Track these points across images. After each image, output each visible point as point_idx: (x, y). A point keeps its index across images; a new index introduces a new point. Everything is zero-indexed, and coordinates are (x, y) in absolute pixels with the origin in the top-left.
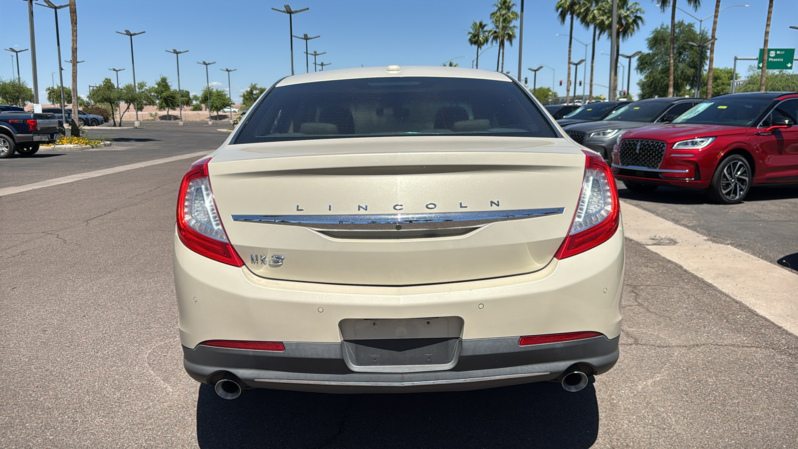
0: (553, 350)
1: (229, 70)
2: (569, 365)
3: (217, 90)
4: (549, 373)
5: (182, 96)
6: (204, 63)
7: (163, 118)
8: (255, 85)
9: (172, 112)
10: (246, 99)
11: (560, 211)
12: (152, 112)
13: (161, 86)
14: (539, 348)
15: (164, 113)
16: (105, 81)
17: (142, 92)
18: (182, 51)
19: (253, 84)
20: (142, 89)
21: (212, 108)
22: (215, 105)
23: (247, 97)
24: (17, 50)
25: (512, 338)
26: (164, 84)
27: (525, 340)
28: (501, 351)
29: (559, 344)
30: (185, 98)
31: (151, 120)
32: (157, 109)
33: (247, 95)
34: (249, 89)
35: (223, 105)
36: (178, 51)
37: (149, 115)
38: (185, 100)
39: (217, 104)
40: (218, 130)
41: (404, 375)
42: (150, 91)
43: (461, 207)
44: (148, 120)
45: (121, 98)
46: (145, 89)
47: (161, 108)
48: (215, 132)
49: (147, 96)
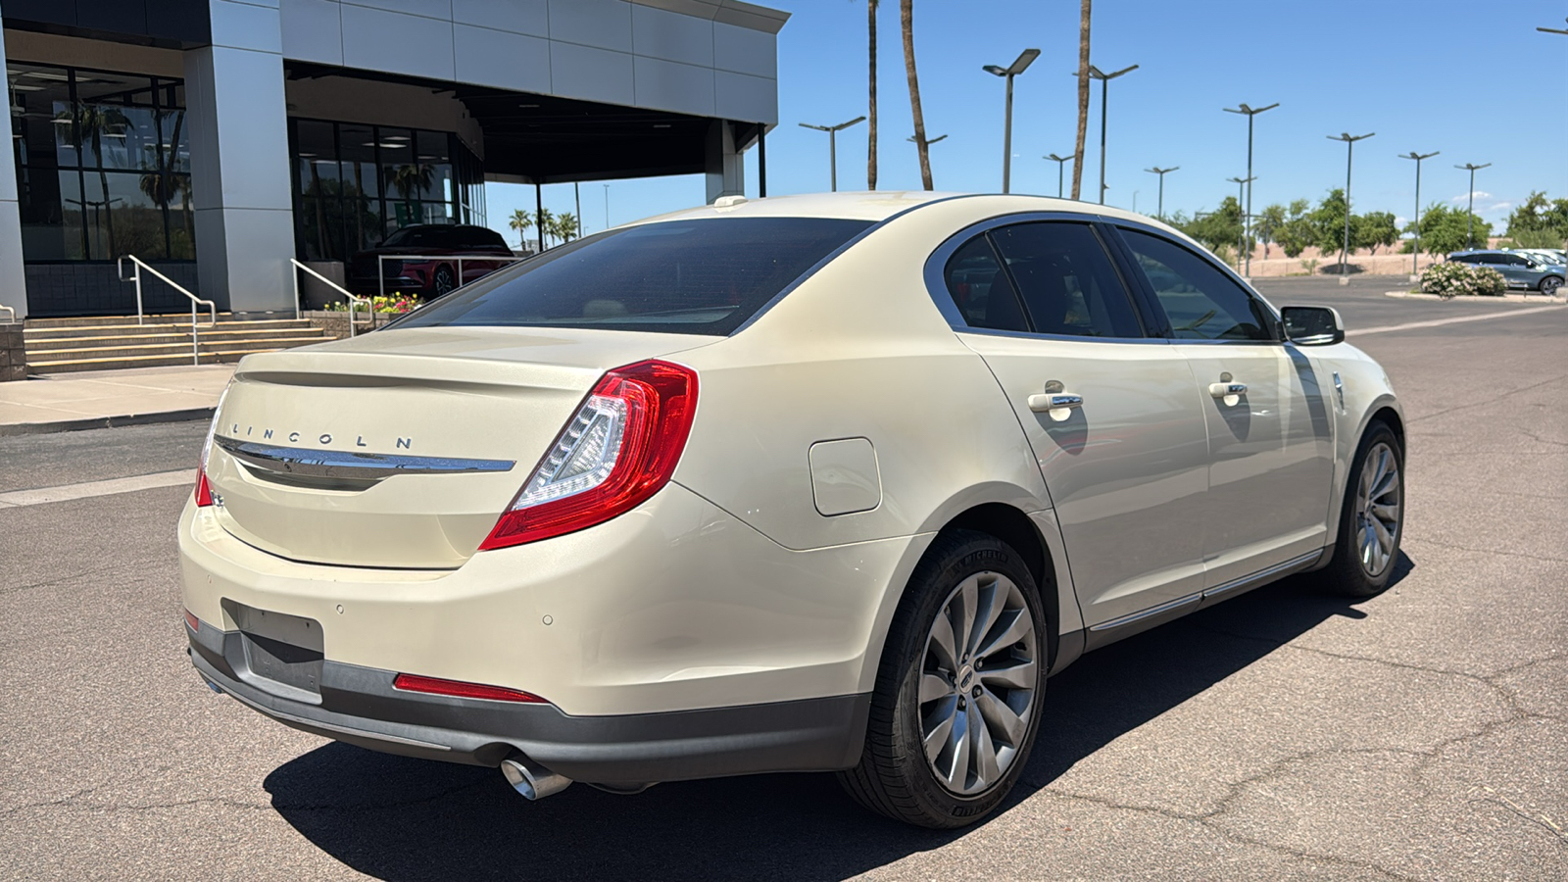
0: (446, 708)
1: (1473, 166)
2: (483, 744)
3: (1455, 211)
4: (449, 748)
5: (1379, 225)
6: (1414, 156)
7: (1330, 270)
8: (1541, 195)
9: (1352, 259)
10: (1517, 225)
11: (507, 466)
12: (1306, 259)
13: (1330, 207)
14: (423, 699)
15: (1333, 259)
16: (1224, 203)
17: (1299, 220)
18: (1360, 136)
19: (1537, 193)
20: (1299, 213)
21: (1434, 247)
22: (1441, 242)
23: (1520, 221)
24: (1062, 157)
25: (384, 673)
26: (1337, 203)
27: (401, 679)
28: (368, 690)
29: (456, 700)
30: (1385, 229)
31: (1302, 275)
32: (1318, 254)
33: (1519, 217)
34: (1525, 205)
35: (1460, 241)
36: (1351, 136)
37: (1300, 265)
38: (1383, 231)
39: (1447, 238)
40: (1389, 294)
41: (276, 700)
42: (1312, 217)
43: (359, 444)
44: (1296, 275)
45: (1202, 235)
46: (1306, 214)
47: (1328, 250)
48: (1381, 297)
49: (1307, 227)
